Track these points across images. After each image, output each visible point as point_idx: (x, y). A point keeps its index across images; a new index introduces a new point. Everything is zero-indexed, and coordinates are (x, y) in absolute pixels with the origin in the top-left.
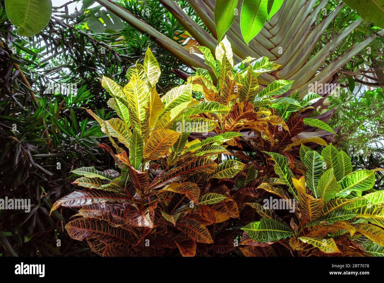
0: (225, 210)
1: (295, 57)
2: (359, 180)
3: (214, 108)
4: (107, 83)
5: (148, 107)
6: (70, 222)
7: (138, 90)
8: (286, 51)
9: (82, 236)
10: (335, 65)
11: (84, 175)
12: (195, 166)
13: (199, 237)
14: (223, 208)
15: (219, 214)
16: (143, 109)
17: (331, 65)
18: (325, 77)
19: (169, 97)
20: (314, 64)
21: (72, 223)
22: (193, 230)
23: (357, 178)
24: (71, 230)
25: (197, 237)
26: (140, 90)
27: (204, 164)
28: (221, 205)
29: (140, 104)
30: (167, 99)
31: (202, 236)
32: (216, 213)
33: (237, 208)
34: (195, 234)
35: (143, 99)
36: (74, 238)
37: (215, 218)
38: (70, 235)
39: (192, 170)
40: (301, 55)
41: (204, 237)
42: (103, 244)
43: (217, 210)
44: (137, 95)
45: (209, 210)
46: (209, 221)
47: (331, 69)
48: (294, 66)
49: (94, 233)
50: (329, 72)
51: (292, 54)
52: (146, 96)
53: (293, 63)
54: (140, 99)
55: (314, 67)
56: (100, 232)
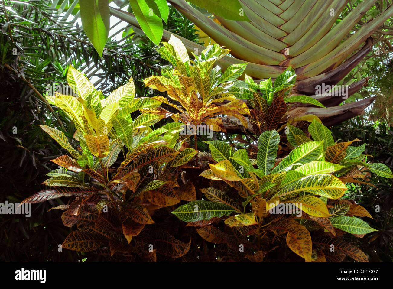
0: (174, 195)
1: (312, 30)
2: (305, 153)
3: (146, 103)
4: (51, 100)
5: (83, 115)
6: (64, 213)
7: (69, 103)
8: (301, 25)
9: (72, 223)
10: (366, 28)
11: (53, 176)
12: (155, 157)
13: (142, 219)
14: (172, 193)
15: (169, 199)
16: (80, 117)
17: (363, 28)
18: (353, 44)
19: (111, 100)
20: (338, 32)
21: (65, 213)
22: (139, 213)
23: (303, 152)
24: (65, 218)
25: (141, 220)
26: (71, 102)
27: (163, 154)
28: (170, 190)
29: (76, 113)
30: (109, 102)
31: (145, 218)
32: (167, 198)
33: (195, 192)
34: (139, 217)
35: (77, 109)
36: (66, 226)
37: (165, 202)
38: (64, 223)
39: (152, 160)
40: (322, 25)
41: (147, 219)
42: (91, 229)
43: (167, 195)
44: (70, 107)
45: (160, 196)
46: (159, 205)
47: (362, 34)
48: (310, 39)
49: (82, 220)
50: (359, 37)
51: (308, 26)
52: (78, 106)
53: (309, 36)
54: (75, 109)
55: (337, 35)
56: (87, 219)
